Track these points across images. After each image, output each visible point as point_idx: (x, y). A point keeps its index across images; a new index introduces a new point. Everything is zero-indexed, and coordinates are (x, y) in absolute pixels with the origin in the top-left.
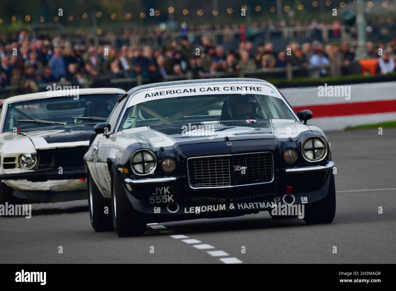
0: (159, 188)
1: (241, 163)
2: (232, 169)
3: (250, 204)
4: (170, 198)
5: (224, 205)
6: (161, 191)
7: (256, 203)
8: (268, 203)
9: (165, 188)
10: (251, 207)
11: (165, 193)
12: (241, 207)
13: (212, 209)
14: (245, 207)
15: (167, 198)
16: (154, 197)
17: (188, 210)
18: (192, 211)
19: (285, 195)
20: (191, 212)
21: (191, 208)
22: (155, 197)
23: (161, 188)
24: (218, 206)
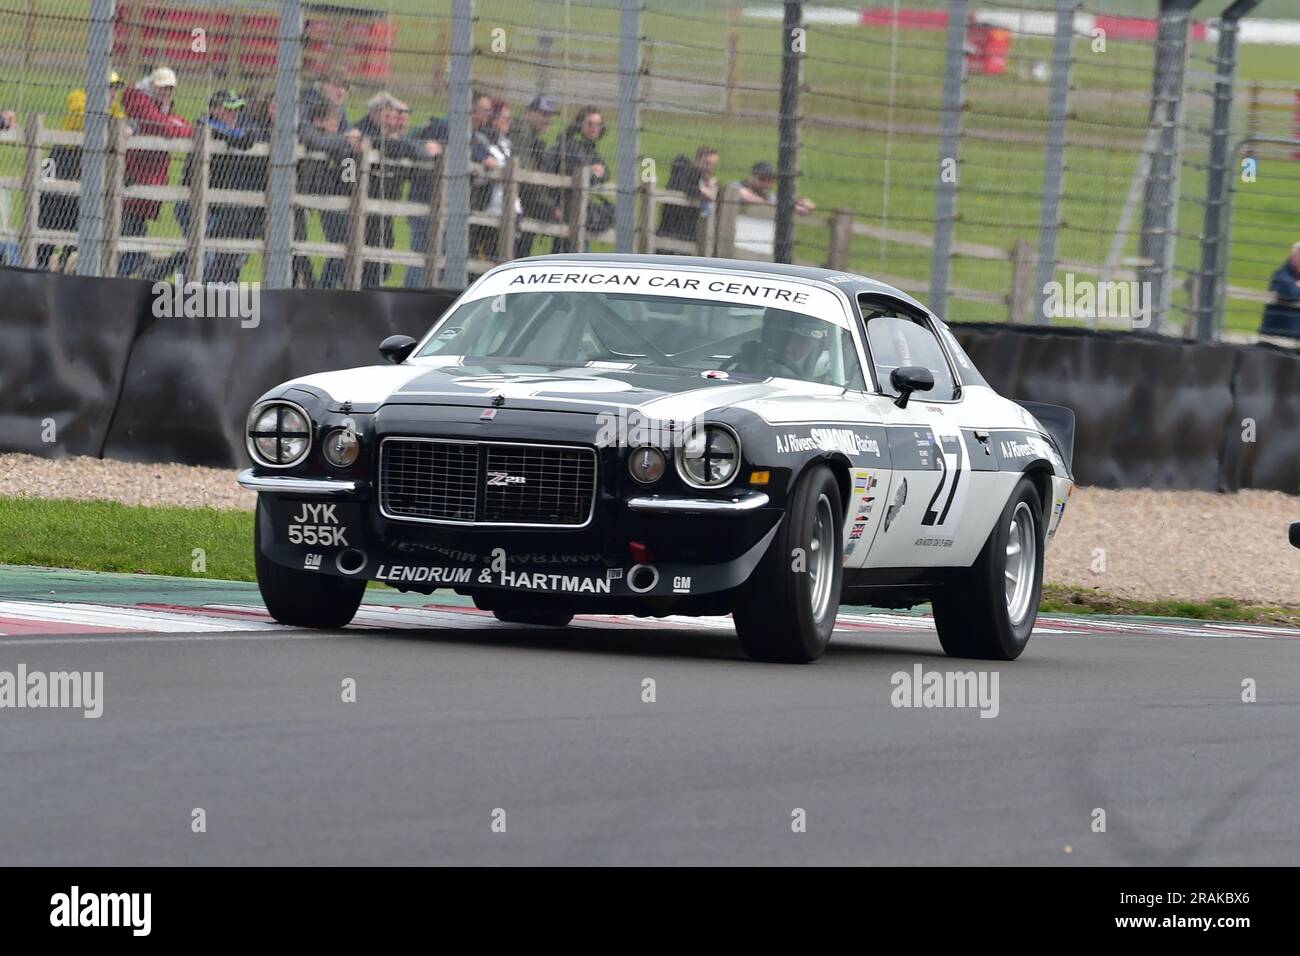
0: (310, 506)
1: (509, 468)
2: (484, 478)
3: (536, 575)
4: (338, 536)
5: (469, 571)
6: (315, 513)
7: (555, 578)
8: (587, 579)
9: (325, 506)
10: (539, 584)
11: (326, 522)
12: (508, 582)
13: (440, 576)
14: (520, 583)
15: (331, 532)
17: (384, 572)
18: (395, 575)
19: (635, 568)
21: (394, 568)
22: (303, 528)
23: (315, 508)
24: (455, 570)
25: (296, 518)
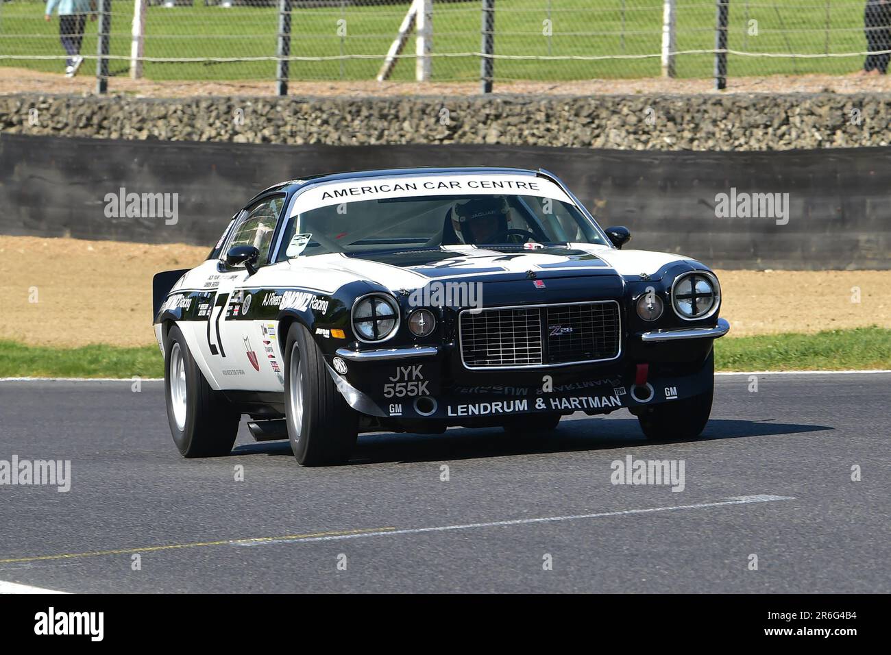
0: (402, 368)
1: (561, 321)
2: (546, 331)
3: (571, 399)
4: (422, 388)
5: (525, 401)
6: (406, 373)
7: (584, 399)
8: (604, 398)
9: (414, 367)
10: (575, 405)
11: (414, 378)
12: (556, 406)
13: (502, 408)
14: (563, 406)
15: (417, 386)
16: (393, 385)
17: (455, 410)
18: (462, 412)
19: (635, 385)
20: (460, 414)
21: (459, 407)
22: (395, 385)
23: (406, 369)
24: (512, 402)
25: (391, 378)
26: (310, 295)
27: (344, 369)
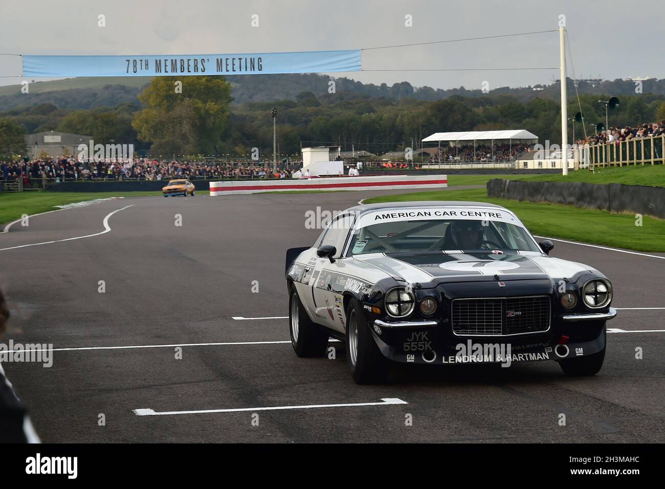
0: (415, 333)
1: (515, 308)
2: (505, 314)
4: (428, 346)
6: (418, 336)
7: (526, 354)
8: (539, 354)
9: (423, 333)
10: (521, 359)
11: (422, 340)
14: (513, 359)
15: (424, 344)
16: (409, 343)
17: (447, 360)
18: (451, 361)
19: (558, 346)
20: (450, 362)
21: (450, 357)
22: (411, 344)
23: (418, 334)
25: (408, 339)
26: (361, 284)
27: (379, 332)
